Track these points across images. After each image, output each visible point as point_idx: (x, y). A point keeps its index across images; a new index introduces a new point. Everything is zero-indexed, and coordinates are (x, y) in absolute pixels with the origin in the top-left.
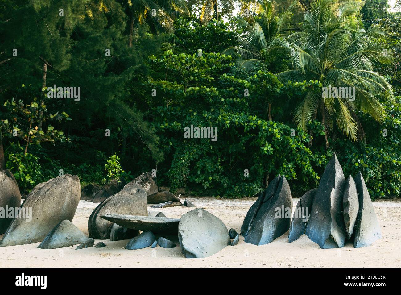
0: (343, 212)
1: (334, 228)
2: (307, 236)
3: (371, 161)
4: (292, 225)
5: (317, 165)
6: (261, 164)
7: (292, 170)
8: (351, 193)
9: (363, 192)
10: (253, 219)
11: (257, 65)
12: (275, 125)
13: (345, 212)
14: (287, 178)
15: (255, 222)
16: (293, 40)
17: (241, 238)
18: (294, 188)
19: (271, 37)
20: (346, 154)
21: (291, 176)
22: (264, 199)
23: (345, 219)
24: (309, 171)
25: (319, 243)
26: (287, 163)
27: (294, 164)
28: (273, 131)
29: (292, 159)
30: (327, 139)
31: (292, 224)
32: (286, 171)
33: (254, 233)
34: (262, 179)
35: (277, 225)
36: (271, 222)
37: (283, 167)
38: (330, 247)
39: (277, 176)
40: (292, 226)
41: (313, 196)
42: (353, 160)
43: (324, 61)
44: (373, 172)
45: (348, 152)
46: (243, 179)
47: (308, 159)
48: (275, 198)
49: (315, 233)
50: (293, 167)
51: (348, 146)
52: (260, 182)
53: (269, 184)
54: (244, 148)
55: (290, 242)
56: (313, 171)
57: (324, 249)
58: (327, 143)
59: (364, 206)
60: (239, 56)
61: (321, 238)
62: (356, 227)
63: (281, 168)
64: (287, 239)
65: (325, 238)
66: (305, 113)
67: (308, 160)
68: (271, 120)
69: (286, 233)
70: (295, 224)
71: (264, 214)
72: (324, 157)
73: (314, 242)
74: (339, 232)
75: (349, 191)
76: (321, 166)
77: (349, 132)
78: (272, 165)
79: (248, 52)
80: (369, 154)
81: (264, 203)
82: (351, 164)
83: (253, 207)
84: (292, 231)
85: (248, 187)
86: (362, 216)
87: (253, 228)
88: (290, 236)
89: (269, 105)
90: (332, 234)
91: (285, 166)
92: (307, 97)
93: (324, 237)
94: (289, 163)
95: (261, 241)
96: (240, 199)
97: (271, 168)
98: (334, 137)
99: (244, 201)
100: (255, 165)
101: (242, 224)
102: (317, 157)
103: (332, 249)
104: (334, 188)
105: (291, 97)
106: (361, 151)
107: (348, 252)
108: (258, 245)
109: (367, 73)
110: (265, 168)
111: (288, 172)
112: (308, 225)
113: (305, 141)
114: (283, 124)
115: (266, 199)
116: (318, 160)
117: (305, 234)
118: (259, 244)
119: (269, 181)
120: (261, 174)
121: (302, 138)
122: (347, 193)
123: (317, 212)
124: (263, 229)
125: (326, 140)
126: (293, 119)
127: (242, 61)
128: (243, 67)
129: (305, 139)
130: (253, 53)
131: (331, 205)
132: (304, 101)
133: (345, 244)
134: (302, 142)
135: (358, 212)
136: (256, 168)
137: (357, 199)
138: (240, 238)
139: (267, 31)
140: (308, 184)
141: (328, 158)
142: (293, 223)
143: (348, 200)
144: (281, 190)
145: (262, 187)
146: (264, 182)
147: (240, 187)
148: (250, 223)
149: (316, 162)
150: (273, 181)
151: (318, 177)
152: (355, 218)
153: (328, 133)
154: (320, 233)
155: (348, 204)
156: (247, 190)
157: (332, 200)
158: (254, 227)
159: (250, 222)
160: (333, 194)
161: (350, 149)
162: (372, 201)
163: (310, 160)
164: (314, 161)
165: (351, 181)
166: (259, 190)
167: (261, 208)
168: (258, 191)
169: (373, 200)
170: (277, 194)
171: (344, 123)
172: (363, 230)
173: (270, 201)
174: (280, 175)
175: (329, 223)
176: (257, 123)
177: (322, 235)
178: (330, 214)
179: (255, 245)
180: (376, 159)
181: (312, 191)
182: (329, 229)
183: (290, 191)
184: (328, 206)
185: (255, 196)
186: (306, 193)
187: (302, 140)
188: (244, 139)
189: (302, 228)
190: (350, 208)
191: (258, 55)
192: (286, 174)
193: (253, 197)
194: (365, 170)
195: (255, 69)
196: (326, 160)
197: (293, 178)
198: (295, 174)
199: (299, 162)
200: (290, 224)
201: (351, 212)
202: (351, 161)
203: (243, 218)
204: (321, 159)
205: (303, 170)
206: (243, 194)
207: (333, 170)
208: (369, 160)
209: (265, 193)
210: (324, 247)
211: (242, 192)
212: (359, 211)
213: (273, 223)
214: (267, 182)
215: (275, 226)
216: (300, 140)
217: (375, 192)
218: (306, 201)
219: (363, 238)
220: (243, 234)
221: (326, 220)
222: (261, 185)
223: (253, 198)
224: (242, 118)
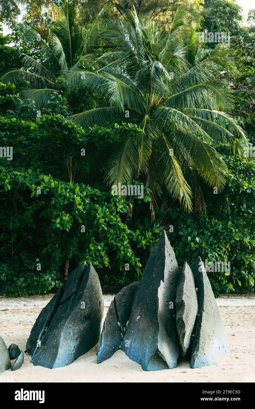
0: (176, 316)
1: (162, 339)
2: (124, 353)
3: (214, 239)
4: (102, 337)
5: (139, 246)
6: (57, 246)
7: (103, 253)
8: (186, 289)
9: (203, 287)
10: (45, 328)
11: (52, 98)
12: (77, 189)
13: (178, 317)
14: (95, 267)
15: (47, 333)
16: (107, 62)
17: (27, 357)
18: (106, 280)
19: (73, 57)
20: (180, 229)
21: (102, 263)
22: (62, 299)
23: (178, 328)
24: (127, 255)
25: (141, 362)
26: (96, 243)
27: (105, 245)
28: (74, 199)
29: (104, 238)
30: (153, 208)
31: (103, 335)
32: (94, 256)
33: (45, 350)
34: (59, 267)
35: (80, 337)
36: (72, 334)
37: (90, 250)
38: (157, 368)
39: (81, 263)
40: (102, 339)
41: (133, 292)
42: (189, 238)
43: (150, 96)
44: (217, 256)
45: (182, 226)
46: (30, 267)
47: (126, 237)
48: (77, 297)
49: (135, 348)
50: (103, 250)
51: (183, 218)
52: (55, 272)
53: (69, 274)
54: (31, 220)
55: (99, 362)
56: (132, 255)
57: (148, 371)
58: (153, 214)
59: (204, 308)
60: (26, 84)
61: (144, 355)
62: (194, 337)
63: (87, 250)
64: (95, 358)
65: (149, 356)
66: (122, 170)
67: (126, 240)
68: (73, 181)
69: (94, 348)
70: (106, 335)
71: (62, 321)
72: (149, 234)
73: (134, 362)
74: (169, 346)
75: (184, 287)
76: (145, 248)
77: (183, 198)
78: (74, 247)
79: (40, 78)
80: (212, 229)
81: (61, 305)
82: (187, 244)
83: (45, 310)
84: (102, 346)
85: (38, 279)
86: (201, 322)
87: (45, 343)
88: (99, 353)
89: (70, 158)
90: (159, 349)
91: (92, 248)
92: (126, 148)
93: (148, 353)
94: (97, 244)
95: (57, 361)
96: (25, 297)
97: (73, 250)
98: (164, 205)
99: (32, 301)
100: (48, 247)
101: (28, 337)
102: (139, 235)
103: (159, 371)
104: (163, 281)
105: (101, 146)
106: (200, 226)
107: (182, 374)
108: (52, 369)
109: (210, 112)
110: (63, 250)
111: (98, 257)
112: (125, 336)
113: (121, 211)
114: (89, 186)
115: (64, 298)
116: (140, 238)
117: (120, 350)
118: (54, 366)
119: (70, 271)
120: (57, 259)
121: (117, 207)
122: (181, 289)
123: (139, 317)
124: (60, 345)
125: (151, 210)
126: (105, 177)
127: (30, 91)
128: (32, 101)
129: (121, 209)
130: (47, 80)
131: (159, 307)
132: (120, 152)
133: (177, 363)
134: (118, 213)
135: (197, 316)
136: (50, 250)
137: (196, 298)
138: (25, 358)
139: (68, 48)
140: (125, 273)
141: (154, 235)
142: (103, 333)
143: (183, 299)
144: (87, 284)
145: (58, 279)
146: (62, 271)
147: (26, 279)
148: (40, 335)
149: (138, 242)
150: (75, 271)
151: (140, 264)
152: (192, 325)
153: (154, 199)
154: (143, 348)
155: (182, 304)
156: (36, 283)
157: (159, 299)
158: (46, 341)
159: (40, 333)
160: (162, 291)
161: (185, 223)
162: (215, 297)
163: (129, 238)
164: (135, 240)
165: (188, 271)
166: (53, 284)
167: (57, 312)
168: (51, 285)
169: (217, 296)
170: (81, 291)
171: (176, 183)
172: (204, 342)
173: (71, 302)
174: (85, 263)
175: (155, 333)
176: (51, 186)
177: (146, 351)
178: (157, 319)
179: (47, 369)
180: (221, 236)
181: (132, 286)
182: (155, 341)
183: (100, 286)
184: (154, 308)
185: (49, 292)
186: (123, 289)
187: (117, 210)
188: (31, 209)
189: (117, 341)
190: (185, 310)
191: (54, 82)
192: (94, 260)
193: (46, 294)
194: (205, 253)
195: (50, 104)
196: (152, 239)
197: (104, 265)
198: (107, 259)
199: (113, 241)
200: (99, 335)
201: (187, 317)
202: (187, 239)
203: (31, 327)
204: (145, 238)
205: (118, 254)
206: (30, 290)
207: (162, 256)
208: (211, 237)
209: (63, 289)
210: (148, 368)
211: (28, 287)
212: (199, 315)
213: (74, 334)
214: (67, 271)
215: (77, 339)
216: (114, 210)
217: (220, 285)
218: (124, 300)
219: (203, 354)
220: (29, 351)
221: (151, 328)
222: (57, 276)
223: (46, 296)
224: (30, 178)
